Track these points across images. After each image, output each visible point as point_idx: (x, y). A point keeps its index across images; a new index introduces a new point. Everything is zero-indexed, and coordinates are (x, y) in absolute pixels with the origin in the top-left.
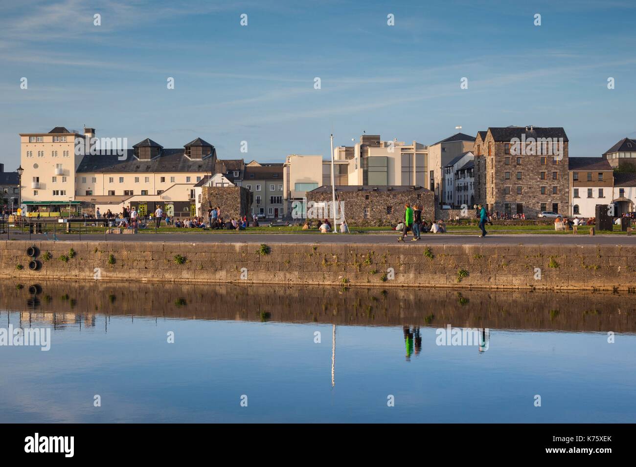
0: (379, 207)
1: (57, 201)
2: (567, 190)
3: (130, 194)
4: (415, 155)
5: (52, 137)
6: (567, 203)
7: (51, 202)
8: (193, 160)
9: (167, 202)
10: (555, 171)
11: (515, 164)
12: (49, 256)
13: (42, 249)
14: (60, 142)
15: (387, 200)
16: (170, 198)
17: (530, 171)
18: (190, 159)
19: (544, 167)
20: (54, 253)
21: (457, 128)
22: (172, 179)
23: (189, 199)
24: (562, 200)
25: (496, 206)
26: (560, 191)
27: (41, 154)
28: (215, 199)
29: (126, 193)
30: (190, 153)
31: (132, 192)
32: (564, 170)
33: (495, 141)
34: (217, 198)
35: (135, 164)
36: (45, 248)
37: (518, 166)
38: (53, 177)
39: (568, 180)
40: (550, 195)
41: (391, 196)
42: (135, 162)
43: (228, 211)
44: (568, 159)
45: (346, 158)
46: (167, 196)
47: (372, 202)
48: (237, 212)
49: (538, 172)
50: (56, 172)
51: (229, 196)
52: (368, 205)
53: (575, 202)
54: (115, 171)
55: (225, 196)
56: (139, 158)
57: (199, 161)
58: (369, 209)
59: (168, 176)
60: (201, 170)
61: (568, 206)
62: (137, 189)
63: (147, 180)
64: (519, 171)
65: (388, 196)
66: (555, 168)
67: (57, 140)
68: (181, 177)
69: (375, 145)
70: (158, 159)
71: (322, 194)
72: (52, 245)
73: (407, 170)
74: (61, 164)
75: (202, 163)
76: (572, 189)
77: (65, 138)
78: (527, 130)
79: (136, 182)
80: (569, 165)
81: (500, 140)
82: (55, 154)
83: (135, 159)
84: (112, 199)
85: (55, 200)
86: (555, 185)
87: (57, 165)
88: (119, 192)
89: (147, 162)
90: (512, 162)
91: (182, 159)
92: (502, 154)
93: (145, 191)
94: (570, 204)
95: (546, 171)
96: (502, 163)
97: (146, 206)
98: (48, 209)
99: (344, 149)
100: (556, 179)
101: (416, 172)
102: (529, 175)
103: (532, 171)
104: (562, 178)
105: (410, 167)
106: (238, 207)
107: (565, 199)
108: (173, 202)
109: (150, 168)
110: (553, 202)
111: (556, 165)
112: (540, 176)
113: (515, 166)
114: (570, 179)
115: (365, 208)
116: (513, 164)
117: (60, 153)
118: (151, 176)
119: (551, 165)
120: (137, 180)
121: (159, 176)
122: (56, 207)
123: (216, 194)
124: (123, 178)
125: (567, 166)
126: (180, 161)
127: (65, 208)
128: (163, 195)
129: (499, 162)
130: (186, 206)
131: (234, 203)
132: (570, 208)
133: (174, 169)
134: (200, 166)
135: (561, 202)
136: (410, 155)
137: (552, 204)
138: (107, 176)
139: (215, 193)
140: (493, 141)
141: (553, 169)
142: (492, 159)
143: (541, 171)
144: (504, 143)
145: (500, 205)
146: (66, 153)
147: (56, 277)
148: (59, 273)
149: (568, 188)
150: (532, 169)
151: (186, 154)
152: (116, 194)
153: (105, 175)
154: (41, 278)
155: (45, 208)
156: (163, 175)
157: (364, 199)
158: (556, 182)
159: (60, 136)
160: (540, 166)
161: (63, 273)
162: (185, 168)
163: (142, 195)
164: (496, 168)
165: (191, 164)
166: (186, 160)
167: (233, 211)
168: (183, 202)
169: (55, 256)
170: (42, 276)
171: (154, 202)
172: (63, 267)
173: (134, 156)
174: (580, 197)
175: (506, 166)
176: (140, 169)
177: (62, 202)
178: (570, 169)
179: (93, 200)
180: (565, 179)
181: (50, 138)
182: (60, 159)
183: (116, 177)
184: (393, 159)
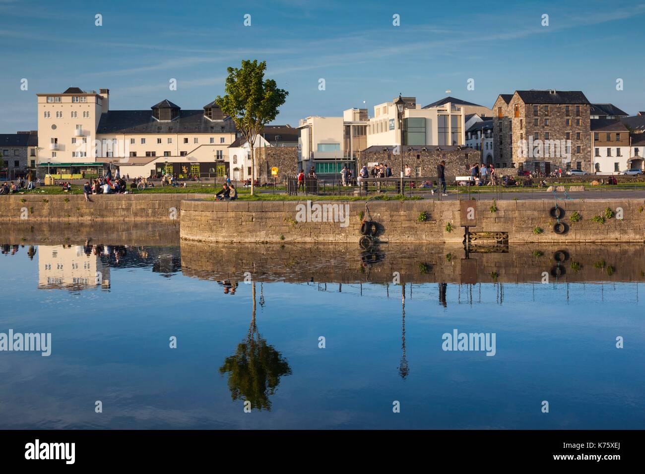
0: (429, 166)
1: (77, 162)
2: (589, 149)
3: (151, 155)
4: (450, 117)
5: (71, 97)
6: (589, 161)
7: (72, 164)
8: (215, 121)
9: (194, 163)
10: (579, 132)
11: (543, 125)
12: (579, 218)
13: (567, 208)
14: (79, 103)
15: (438, 160)
16: (196, 160)
17: (556, 131)
18: (211, 120)
19: (569, 128)
20: (584, 214)
21: (447, 92)
22: (196, 141)
23: (216, 160)
24: (585, 158)
25: (526, 165)
26: (583, 150)
27: (60, 114)
28: (272, 160)
29: (148, 154)
30: (210, 114)
31: (154, 154)
32: (586, 131)
33: (525, 104)
34: (275, 158)
35: (156, 125)
36: (572, 208)
37: (546, 127)
38: (73, 139)
39: (590, 140)
40: (574, 154)
41: (440, 155)
42: (154, 123)
43: (286, 171)
44: (589, 120)
45: (361, 119)
46: (193, 157)
47: (423, 161)
48: (295, 172)
49: (563, 133)
50: (76, 133)
51: (286, 156)
52: (419, 164)
53: (596, 160)
54: (136, 132)
55: (282, 156)
56: (158, 119)
57: (220, 122)
58: (420, 168)
59: (191, 137)
60: (224, 131)
61: (590, 165)
62: (159, 151)
63: (170, 141)
64: (547, 132)
65: (438, 155)
66: (578, 128)
67: (77, 101)
68: (204, 138)
69: (411, 107)
70: (178, 120)
71: (375, 154)
72: (580, 204)
73: (442, 130)
74: (81, 125)
75: (224, 124)
76: (594, 148)
77: (85, 98)
78: (550, 93)
79: (158, 143)
80: (591, 126)
81: (529, 102)
82: (74, 114)
83: (154, 120)
84: (134, 160)
85: (75, 162)
86: (579, 145)
87: (77, 125)
88: (141, 153)
89: (168, 123)
90: (540, 124)
91: (203, 121)
92: (532, 116)
93: (167, 152)
94: (592, 162)
95: (570, 131)
96: (531, 125)
97: (172, 167)
98: (67, 171)
99: (358, 111)
100: (579, 139)
101: (452, 133)
102: (555, 135)
103: (558, 131)
104: (585, 138)
105: (446, 128)
106: (295, 167)
107: (588, 158)
108: (199, 163)
109: (172, 129)
110: (577, 161)
111: (579, 126)
112: (565, 137)
113: (543, 127)
114: (592, 139)
115: (416, 167)
116: (542, 125)
117: (80, 114)
118: (174, 137)
119: (575, 126)
120: (159, 141)
121: (182, 137)
122: (75, 169)
123: (274, 154)
124: (145, 139)
125: (589, 128)
126: (201, 122)
127: (86, 169)
128: (189, 156)
129: (529, 123)
130: (212, 167)
131: (291, 163)
132: (592, 166)
133: (197, 130)
134: (223, 128)
135: (585, 161)
136: (446, 116)
137: (576, 163)
138: (129, 137)
139: (272, 154)
140: (523, 103)
141: (577, 129)
142: (521, 120)
143: (566, 132)
144: (534, 105)
145: (531, 164)
146: (86, 114)
147: (589, 241)
148: (593, 236)
149: (590, 147)
150: (558, 129)
151: (207, 115)
152: (137, 156)
153: (126, 136)
154: (568, 242)
155: (64, 170)
156: (186, 136)
157: (416, 158)
158: (579, 142)
159: (79, 96)
160: (565, 127)
161: (598, 236)
162: (208, 129)
163: (165, 156)
164: (526, 129)
165: (212, 125)
166: (207, 122)
167: (290, 171)
168: (209, 163)
169: (585, 218)
170: (570, 241)
171: (180, 163)
172: (598, 228)
173: (152, 117)
174: (600, 156)
175: (535, 127)
176: (162, 130)
177: (83, 164)
178: (592, 130)
179: (115, 161)
180: (588, 139)
181: (69, 99)
182: (80, 119)
183: (138, 138)
184: (431, 120)
